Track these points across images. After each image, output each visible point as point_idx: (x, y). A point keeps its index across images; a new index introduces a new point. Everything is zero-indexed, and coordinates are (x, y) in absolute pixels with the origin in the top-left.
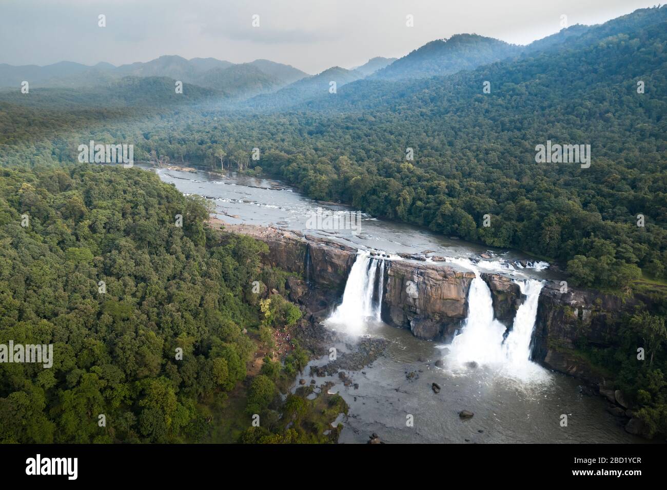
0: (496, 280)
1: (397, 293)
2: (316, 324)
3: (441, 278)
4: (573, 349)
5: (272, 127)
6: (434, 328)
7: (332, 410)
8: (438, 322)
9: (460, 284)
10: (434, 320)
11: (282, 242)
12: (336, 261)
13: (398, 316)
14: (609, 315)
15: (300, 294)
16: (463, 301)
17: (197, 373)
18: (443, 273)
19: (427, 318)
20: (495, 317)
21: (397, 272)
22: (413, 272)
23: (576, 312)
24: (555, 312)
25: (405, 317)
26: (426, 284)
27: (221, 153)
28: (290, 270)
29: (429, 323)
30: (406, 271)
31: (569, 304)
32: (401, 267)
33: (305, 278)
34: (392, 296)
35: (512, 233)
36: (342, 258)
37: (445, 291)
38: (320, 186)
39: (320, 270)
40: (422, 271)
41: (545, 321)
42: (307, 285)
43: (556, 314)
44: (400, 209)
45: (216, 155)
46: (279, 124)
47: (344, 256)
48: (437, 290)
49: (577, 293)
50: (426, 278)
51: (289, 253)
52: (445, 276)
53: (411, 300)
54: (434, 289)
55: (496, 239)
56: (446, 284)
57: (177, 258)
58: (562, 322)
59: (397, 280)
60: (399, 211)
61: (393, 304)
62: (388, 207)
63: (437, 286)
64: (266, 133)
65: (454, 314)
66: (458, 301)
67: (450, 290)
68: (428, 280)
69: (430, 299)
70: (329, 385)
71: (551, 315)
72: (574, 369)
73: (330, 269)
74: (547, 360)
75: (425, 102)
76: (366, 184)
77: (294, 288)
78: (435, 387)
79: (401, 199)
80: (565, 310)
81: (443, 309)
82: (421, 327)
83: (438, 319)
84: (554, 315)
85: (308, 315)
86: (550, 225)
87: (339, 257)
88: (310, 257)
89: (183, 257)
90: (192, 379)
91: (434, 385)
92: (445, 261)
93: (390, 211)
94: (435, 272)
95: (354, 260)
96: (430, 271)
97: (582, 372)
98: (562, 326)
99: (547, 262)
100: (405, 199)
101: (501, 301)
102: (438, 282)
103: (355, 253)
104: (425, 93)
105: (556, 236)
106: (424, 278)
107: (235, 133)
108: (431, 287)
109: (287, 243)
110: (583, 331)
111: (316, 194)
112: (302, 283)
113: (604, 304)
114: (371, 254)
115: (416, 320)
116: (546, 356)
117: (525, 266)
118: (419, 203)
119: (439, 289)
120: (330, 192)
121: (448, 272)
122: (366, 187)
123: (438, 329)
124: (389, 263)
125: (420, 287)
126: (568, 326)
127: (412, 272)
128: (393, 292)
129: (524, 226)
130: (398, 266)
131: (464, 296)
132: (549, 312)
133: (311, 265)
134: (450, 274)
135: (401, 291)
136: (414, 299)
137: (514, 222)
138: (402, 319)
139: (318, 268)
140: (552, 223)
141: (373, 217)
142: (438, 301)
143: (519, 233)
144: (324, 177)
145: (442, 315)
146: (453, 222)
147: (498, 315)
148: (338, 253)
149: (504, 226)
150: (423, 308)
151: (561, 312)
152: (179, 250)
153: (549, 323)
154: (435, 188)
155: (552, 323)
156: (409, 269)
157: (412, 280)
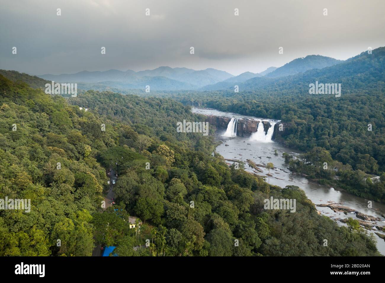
5: (212, 94)
9: (256, 124)
11: (211, 117)
14: (289, 128)
21: (240, 122)
25: (242, 134)
26: (248, 125)
27: (193, 100)
28: (213, 124)
34: (239, 129)
37: (252, 125)
38: (225, 107)
40: (248, 121)
44: (247, 111)
45: (191, 100)
46: (214, 93)
47: (228, 119)
48: (250, 125)
51: (213, 120)
53: (244, 129)
56: (252, 124)
57: (184, 116)
59: (241, 124)
61: (239, 131)
64: (210, 96)
65: (254, 131)
66: (255, 128)
67: (254, 125)
68: (248, 123)
69: (248, 128)
73: (224, 123)
75: (279, 86)
79: (248, 109)
82: (246, 135)
87: (226, 120)
88: (219, 120)
89: (185, 116)
94: (250, 121)
101: (266, 126)
104: (280, 82)
107: (197, 96)
109: (212, 117)
111: (224, 109)
112: (216, 128)
113: (288, 125)
118: (253, 109)
120: (228, 109)
121: (253, 121)
124: (239, 120)
125: (246, 125)
127: (244, 122)
128: (240, 127)
130: (241, 120)
131: (257, 126)
133: (219, 123)
135: (242, 127)
139: (221, 123)
142: (250, 128)
144: (226, 104)
145: (251, 132)
150: (246, 130)
157: (244, 124)
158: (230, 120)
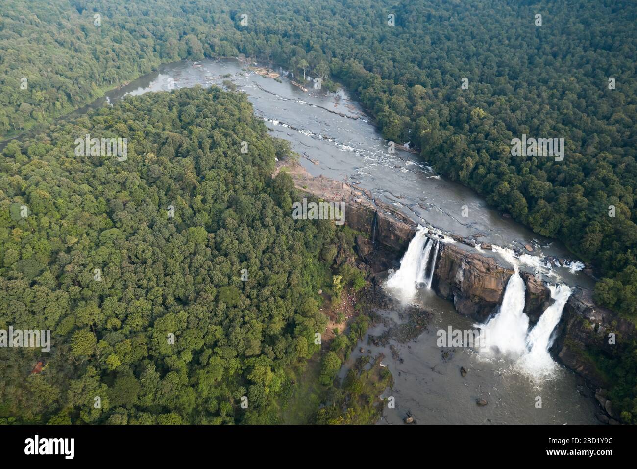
0: (531, 282)
1: (446, 271)
2: (377, 287)
3: (484, 270)
4: (585, 351)
6: (472, 308)
7: (381, 383)
8: (476, 303)
9: (500, 278)
10: (474, 301)
11: (355, 207)
12: (398, 232)
13: (445, 288)
14: (621, 336)
15: (366, 253)
16: (500, 292)
17: (286, 349)
18: (486, 266)
19: (468, 298)
20: (525, 311)
21: (448, 256)
22: (461, 259)
23: (593, 326)
24: (576, 320)
25: (451, 291)
26: (471, 274)
27: (304, 64)
28: (359, 230)
29: (469, 303)
30: (456, 257)
31: (589, 319)
32: (452, 253)
33: (371, 238)
34: (442, 273)
35: (558, 226)
36: (403, 232)
37: (486, 283)
38: (392, 129)
39: (384, 236)
40: (470, 260)
41: (567, 324)
42: (372, 244)
43: (576, 323)
44: (463, 174)
45: (299, 66)
47: (406, 230)
48: (479, 280)
49: (597, 311)
50: (472, 267)
51: (359, 217)
52: (488, 269)
53: (457, 281)
54: (477, 280)
55: (543, 230)
56: (488, 277)
57: (269, 231)
58: (579, 330)
59: (448, 261)
60: (461, 176)
61: (442, 277)
62: (452, 169)
63: (480, 278)
64: (348, 23)
65: (491, 300)
66: (496, 291)
67: (491, 282)
68: (474, 270)
69: (472, 286)
70: (381, 356)
71: (572, 321)
72: (581, 368)
73: (392, 237)
74: (561, 355)
76: (434, 140)
77: (361, 247)
78: (463, 371)
79: (464, 165)
80: (584, 323)
81: (483, 295)
82: (463, 304)
83: (477, 301)
84: (574, 322)
85: (371, 276)
86: (593, 232)
87: (401, 230)
88: (377, 223)
89: (274, 229)
90: (282, 353)
91: (462, 369)
92: (491, 249)
93: (453, 174)
94: (480, 263)
95: (414, 235)
96: (476, 262)
97: (587, 372)
98: (579, 333)
99: (583, 263)
100: (468, 166)
101: (533, 299)
102: (481, 274)
103: (415, 228)
105: (597, 243)
106: (470, 268)
108: (475, 277)
109: (359, 209)
110: (596, 341)
112: (368, 243)
113: (619, 325)
114: (429, 232)
115: (460, 297)
116: (561, 351)
117: (562, 265)
118: (481, 169)
119: (482, 281)
120: (402, 134)
121: (491, 267)
122: (434, 143)
123: (476, 309)
124: (442, 246)
125: (466, 274)
126: (584, 334)
128: (443, 269)
129: (571, 223)
130: (450, 251)
131: (502, 288)
132: (571, 319)
133: (378, 231)
134: (493, 269)
135: (450, 271)
136: (460, 282)
137: (563, 216)
138: (448, 292)
139: (383, 234)
140: (596, 230)
141: (438, 174)
142: (479, 289)
143: (565, 230)
145: (481, 299)
146: (508, 202)
147: (528, 310)
148: (401, 227)
149: (553, 219)
150: (466, 289)
151: (580, 323)
152: (271, 223)
153: (569, 326)
154: (498, 153)
155: (571, 328)
156: (459, 256)
157: (460, 266)
158: (413, 235)
